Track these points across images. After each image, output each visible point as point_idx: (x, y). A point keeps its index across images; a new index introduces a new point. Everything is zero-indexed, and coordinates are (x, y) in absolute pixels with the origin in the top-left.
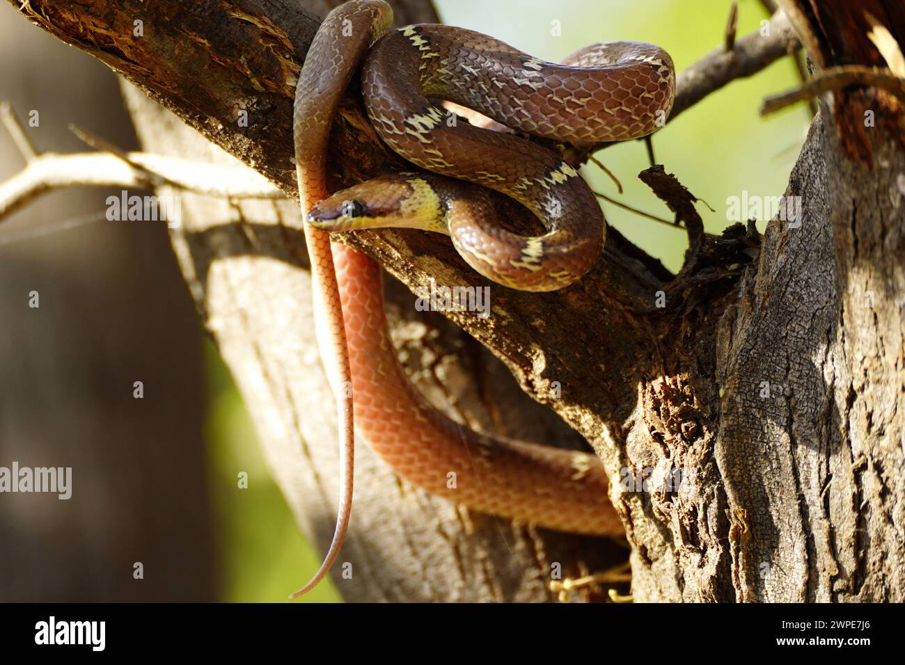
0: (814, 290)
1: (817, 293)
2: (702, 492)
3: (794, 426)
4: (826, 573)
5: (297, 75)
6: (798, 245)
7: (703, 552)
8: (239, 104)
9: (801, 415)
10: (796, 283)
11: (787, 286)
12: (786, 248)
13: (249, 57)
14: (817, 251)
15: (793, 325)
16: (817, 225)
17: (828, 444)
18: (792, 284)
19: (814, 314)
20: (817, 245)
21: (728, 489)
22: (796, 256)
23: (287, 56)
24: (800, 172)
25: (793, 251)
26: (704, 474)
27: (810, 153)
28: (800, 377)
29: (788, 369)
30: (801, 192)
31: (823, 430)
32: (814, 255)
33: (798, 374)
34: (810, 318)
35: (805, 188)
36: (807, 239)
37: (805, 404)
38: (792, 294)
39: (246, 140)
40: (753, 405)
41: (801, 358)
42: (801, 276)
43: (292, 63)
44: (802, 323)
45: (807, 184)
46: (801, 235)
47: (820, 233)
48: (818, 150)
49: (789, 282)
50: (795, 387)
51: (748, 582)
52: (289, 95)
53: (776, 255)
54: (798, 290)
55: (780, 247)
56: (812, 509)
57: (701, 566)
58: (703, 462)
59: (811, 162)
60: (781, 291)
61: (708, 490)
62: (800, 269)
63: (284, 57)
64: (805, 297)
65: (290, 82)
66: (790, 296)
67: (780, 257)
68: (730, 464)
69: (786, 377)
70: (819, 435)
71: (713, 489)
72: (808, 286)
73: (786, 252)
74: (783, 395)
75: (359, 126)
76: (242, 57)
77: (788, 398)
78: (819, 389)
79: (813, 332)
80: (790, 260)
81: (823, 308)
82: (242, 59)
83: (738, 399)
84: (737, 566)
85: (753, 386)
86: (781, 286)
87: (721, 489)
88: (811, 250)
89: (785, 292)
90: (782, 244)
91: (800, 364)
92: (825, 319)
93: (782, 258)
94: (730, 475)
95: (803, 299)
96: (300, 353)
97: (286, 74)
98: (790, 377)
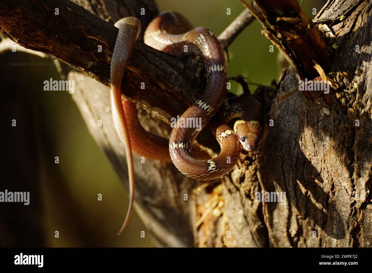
0: (290, 124)
1: (291, 125)
2: (253, 185)
3: (284, 167)
4: (295, 213)
5: (111, 56)
6: (284, 108)
7: (252, 200)
8: (90, 63)
9: (287, 163)
10: (284, 120)
11: (281, 121)
12: (280, 108)
13: (94, 52)
14: (291, 111)
15: (283, 134)
16: (291, 103)
17: (296, 174)
18: (283, 121)
19: (290, 132)
20: (291, 109)
21: (261, 184)
22: (284, 112)
23: (107, 49)
24: (285, 84)
25: (283, 110)
26: (253, 179)
27: (288, 79)
28: (286, 151)
29: (282, 148)
30: (285, 91)
31: (294, 169)
32: (290, 112)
33: (285, 150)
34: (289, 133)
35: (287, 90)
36: (287, 106)
37: (288, 160)
38: (283, 124)
39: (92, 74)
40: (270, 158)
41: (286, 145)
42: (286, 118)
43: (109, 51)
44: (286, 134)
45: (287, 89)
46: (285, 105)
47: (292, 106)
48: (291, 80)
49: (281, 120)
50: (284, 154)
51: (269, 213)
52: (109, 63)
53: (277, 110)
54: (285, 123)
55: (278, 108)
56: (290, 193)
57: (252, 205)
58: (253, 176)
59: (289, 82)
60: (279, 123)
61: (254, 184)
62: (285, 116)
63: (106, 50)
64: (287, 126)
65: (109, 59)
66: (282, 125)
67: (278, 111)
68: (262, 178)
69: (281, 150)
70: (293, 171)
71: (256, 184)
72: (288, 122)
73: (280, 110)
74: (280, 156)
75: (133, 71)
76: (92, 52)
77: (282, 158)
78: (292, 156)
79: (290, 138)
80: (282, 113)
81: (294, 130)
82: (92, 53)
83: (265, 157)
84: (265, 208)
85: (270, 153)
86: (279, 121)
87: (259, 184)
88: (289, 110)
89: (280, 123)
90: (279, 107)
91: (286, 147)
92: (294, 134)
93: (279, 111)
94: (263, 181)
95: (286, 126)
96: (104, 109)
97: (107, 56)
98: (282, 151)
